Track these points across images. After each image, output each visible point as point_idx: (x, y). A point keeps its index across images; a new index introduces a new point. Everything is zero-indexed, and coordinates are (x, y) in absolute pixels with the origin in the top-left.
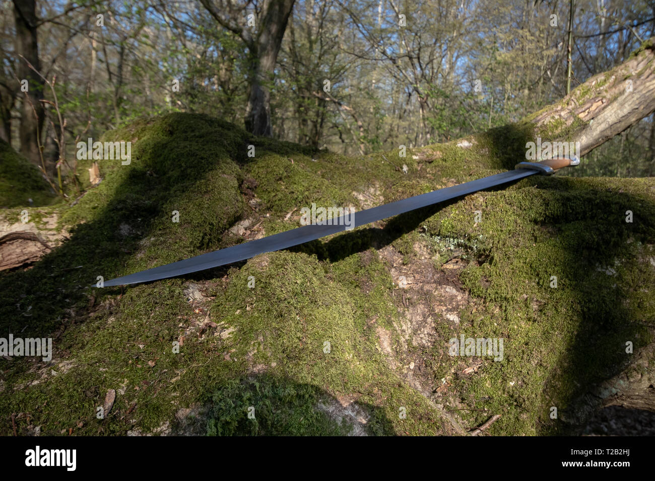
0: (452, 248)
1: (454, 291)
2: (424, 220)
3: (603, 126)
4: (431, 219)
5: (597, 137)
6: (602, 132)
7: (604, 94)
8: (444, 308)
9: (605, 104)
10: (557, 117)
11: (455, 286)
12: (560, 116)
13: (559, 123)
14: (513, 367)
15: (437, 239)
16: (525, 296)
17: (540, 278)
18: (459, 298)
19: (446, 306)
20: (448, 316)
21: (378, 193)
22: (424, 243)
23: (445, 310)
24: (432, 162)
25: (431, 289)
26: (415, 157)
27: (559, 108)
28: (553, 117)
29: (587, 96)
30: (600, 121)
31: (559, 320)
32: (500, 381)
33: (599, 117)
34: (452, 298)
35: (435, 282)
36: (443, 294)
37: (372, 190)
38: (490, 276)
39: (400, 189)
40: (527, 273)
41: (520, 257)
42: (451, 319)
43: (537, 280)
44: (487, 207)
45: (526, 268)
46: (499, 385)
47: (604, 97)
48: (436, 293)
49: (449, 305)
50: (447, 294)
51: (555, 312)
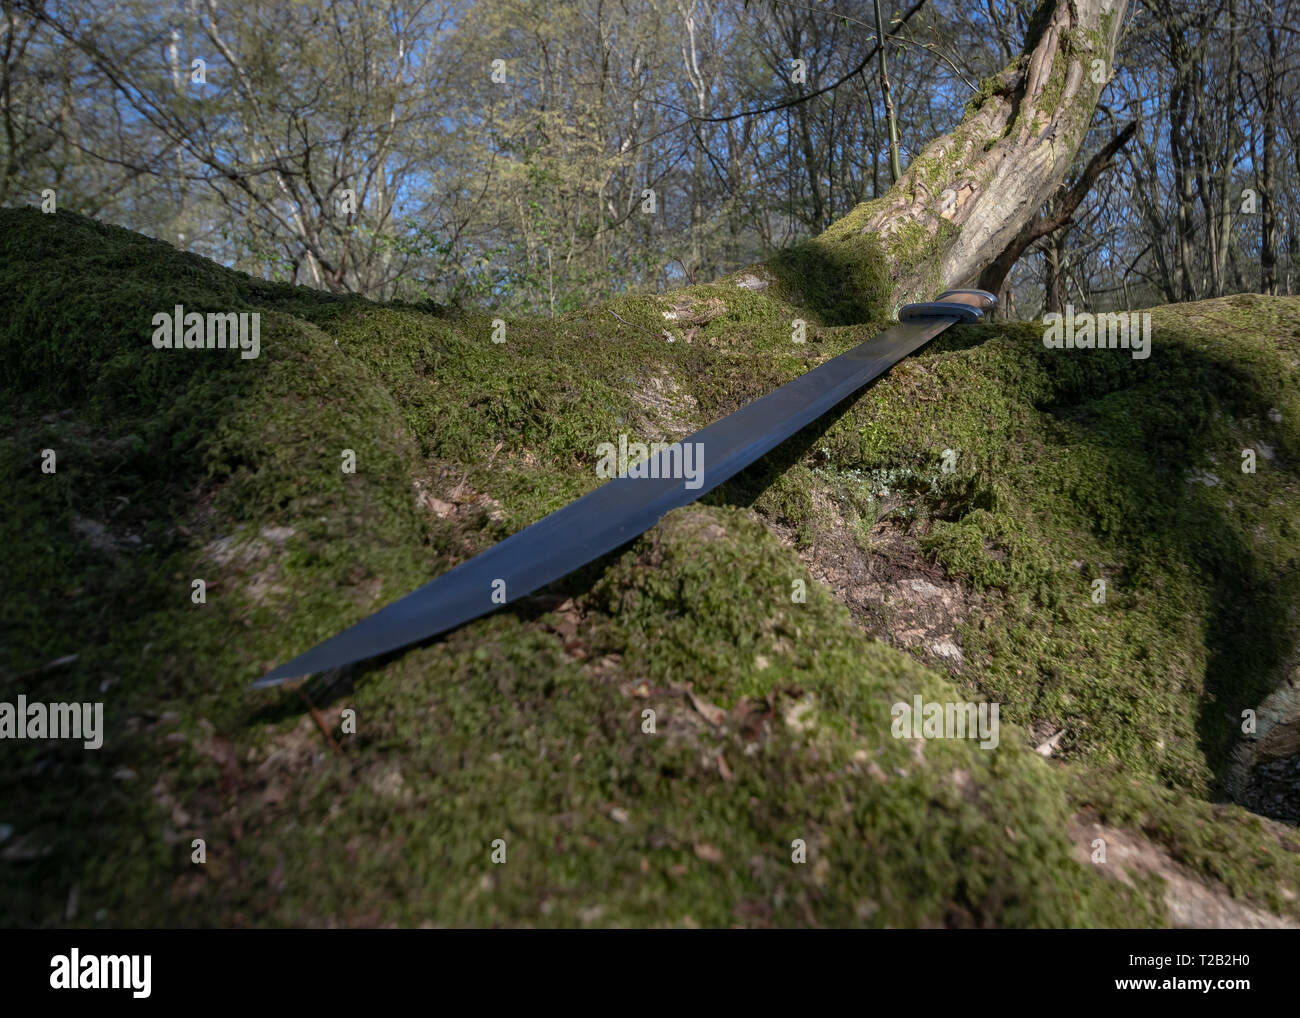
0: (886, 492)
1: (931, 589)
2: (822, 434)
3: (980, 238)
4: (837, 427)
5: (974, 260)
6: (980, 249)
7: (970, 173)
8: (921, 632)
9: (977, 193)
10: (908, 219)
11: (928, 577)
12: (912, 216)
13: (916, 232)
14: (1149, 707)
15: (852, 475)
16: (1079, 565)
17: (1099, 518)
18: (947, 600)
19: (923, 626)
20: (936, 647)
21: (675, 388)
22: (826, 490)
23: (926, 635)
24: (707, 324)
25: (873, 596)
26: (668, 316)
27: (902, 202)
28: (901, 220)
29: (941, 179)
30: (973, 228)
31: (1184, 588)
32: (1135, 747)
33: (971, 219)
34: (933, 604)
35: (875, 579)
36: (910, 600)
37: (658, 383)
38: (1001, 534)
39: (734, 371)
40: (1067, 514)
41: (1046, 483)
42: (946, 654)
43: (1092, 524)
44: (945, 383)
45: (1065, 502)
46: (1138, 755)
47: (972, 179)
48: (891, 602)
49: (930, 622)
50: (918, 599)
51: (1167, 576)
